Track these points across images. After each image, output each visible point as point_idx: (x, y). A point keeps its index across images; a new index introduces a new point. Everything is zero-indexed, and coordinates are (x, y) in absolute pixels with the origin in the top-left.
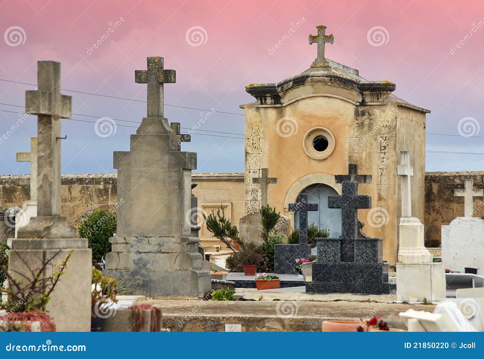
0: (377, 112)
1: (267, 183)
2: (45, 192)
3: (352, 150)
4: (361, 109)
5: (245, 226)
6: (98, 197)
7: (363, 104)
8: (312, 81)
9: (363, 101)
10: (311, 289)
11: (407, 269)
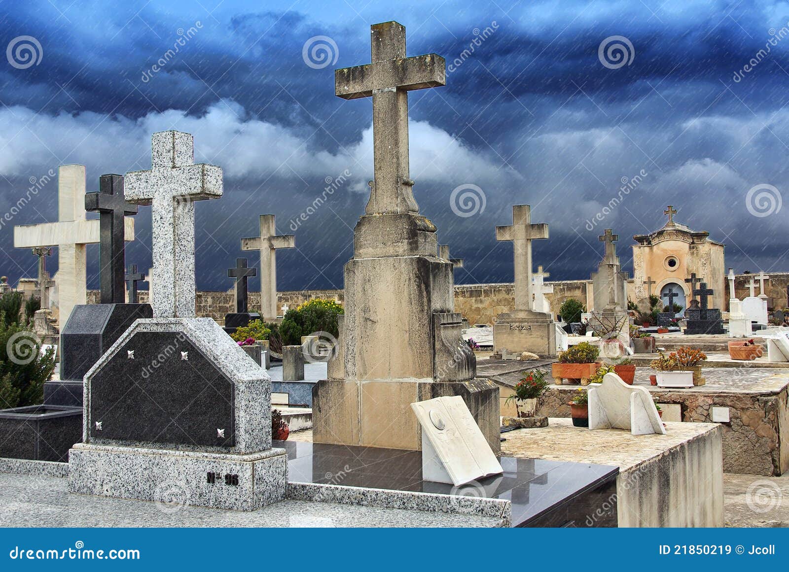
0: (700, 247)
1: (651, 284)
2: (612, 294)
3: (688, 266)
4: (692, 246)
5: (640, 304)
6: (560, 292)
7: (693, 243)
8: (667, 233)
9: (693, 241)
10: (686, 332)
11: (734, 322)
